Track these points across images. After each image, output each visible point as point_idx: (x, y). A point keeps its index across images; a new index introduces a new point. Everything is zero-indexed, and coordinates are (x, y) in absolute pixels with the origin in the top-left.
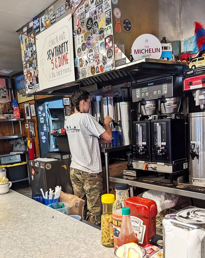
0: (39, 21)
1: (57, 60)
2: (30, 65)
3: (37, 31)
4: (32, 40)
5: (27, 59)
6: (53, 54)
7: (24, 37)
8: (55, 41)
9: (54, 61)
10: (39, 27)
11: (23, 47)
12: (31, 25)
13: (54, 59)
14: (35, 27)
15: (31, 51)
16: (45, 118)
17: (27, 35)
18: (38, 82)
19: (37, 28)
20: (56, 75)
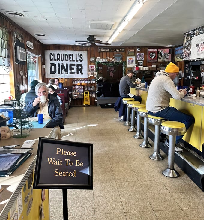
0: (194, 32)
1: (200, 48)
2: (187, 49)
3: (192, 35)
4: (190, 38)
5: (186, 46)
6: (199, 46)
7: (186, 37)
8: (201, 41)
9: (199, 48)
10: (193, 34)
11: (185, 40)
12: (190, 33)
13: (199, 47)
14: (191, 34)
15: (188, 43)
16: (189, 70)
17: (188, 36)
18: (189, 56)
19: (192, 34)
20: (199, 54)
